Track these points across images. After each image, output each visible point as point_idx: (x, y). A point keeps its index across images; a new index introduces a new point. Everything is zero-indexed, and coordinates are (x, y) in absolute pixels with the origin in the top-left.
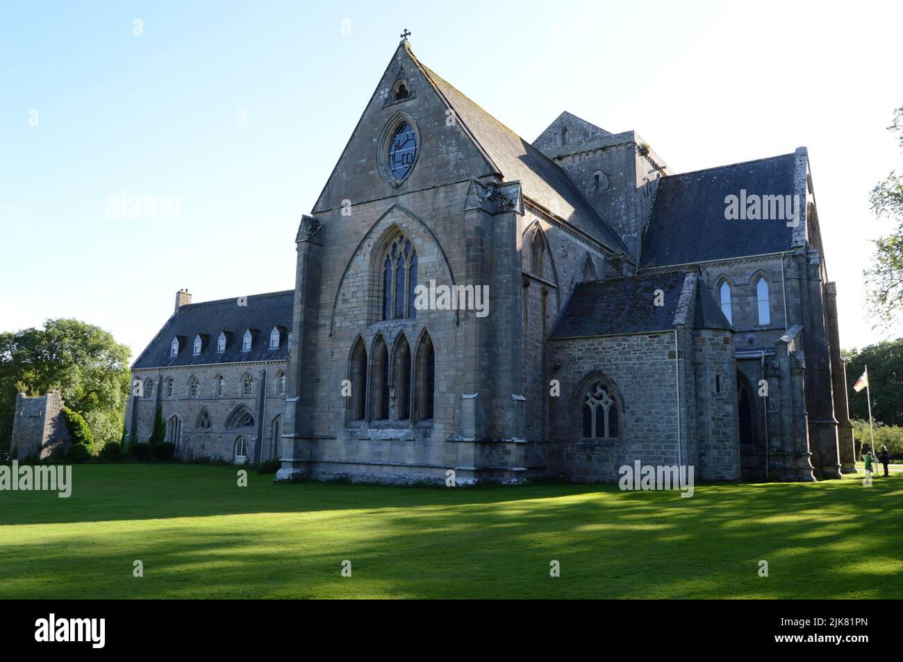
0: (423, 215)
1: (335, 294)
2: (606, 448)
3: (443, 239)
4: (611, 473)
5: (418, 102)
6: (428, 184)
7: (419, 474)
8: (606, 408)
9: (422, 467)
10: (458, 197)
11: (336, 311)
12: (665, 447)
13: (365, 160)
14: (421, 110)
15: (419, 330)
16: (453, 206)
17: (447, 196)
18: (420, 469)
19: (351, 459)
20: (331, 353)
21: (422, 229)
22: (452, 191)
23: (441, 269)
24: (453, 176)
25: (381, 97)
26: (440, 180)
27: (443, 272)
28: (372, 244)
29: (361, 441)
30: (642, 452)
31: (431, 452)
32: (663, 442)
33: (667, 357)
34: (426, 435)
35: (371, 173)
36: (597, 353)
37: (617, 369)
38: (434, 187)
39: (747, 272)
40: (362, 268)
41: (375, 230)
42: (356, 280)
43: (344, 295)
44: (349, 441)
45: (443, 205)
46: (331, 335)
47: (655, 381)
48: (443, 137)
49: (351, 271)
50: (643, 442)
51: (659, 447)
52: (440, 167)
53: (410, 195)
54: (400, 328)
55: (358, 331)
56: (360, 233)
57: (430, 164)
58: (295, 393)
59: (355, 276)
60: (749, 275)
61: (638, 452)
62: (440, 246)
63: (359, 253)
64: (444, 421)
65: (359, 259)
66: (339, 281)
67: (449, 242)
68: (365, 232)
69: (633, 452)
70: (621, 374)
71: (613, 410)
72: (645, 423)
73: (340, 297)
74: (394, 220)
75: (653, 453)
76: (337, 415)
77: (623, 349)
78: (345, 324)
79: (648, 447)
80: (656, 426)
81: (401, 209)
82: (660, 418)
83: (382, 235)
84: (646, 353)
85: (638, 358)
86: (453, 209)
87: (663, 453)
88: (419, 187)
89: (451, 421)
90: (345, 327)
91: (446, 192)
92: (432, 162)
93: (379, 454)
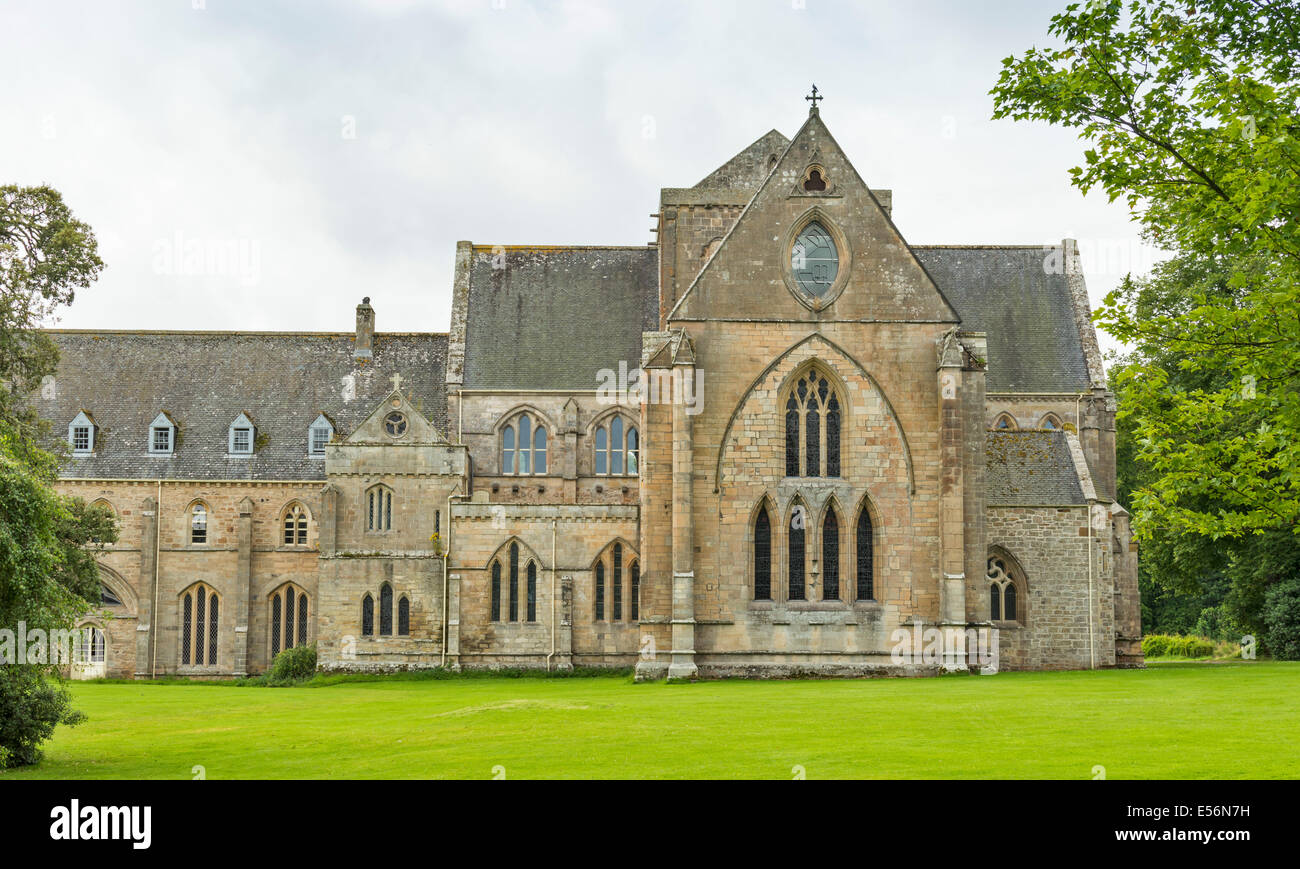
0: (859, 354)
1: (721, 437)
2: (1008, 632)
3: (890, 391)
4: (1013, 659)
5: (844, 203)
6: (866, 316)
7: (866, 664)
8: (1003, 587)
9: (870, 654)
10: (908, 340)
11: (723, 460)
12: (1075, 630)
13: (761, 263)
14: (850, 215)
15: (858, 496)
16: (902, 350)
17: (893, 337)
18: (867, 658)
19: (759, 648)
20: (718, 514)
21: (858, 372)
22: (901, 332)
23: (888, 425)
24: (901, 312)
25: (784, 180)
26: (881, 315)
27: (890, 428)
28: (780, 379)
29: (776, 627)
30: (1048, 636)
31: (881, 638)
32: (1072, 625)
33: (1078, 533)
34: (873, 618)
35: (772, 282)
36: (997, 525)
37: (1021, 544)
38: (875, 322)
39: (1035, 412)
40: (765, 408)
41: (783, 361)
42: (756, 422)
43: (736, 440)
44: (755, 627)
45: (887, 346)
46: (717, 492)
47: (1064, 560)
48: (885, 260)
49: (746, 410)
50: (1050, 625)
51: (1068, 630)
52: (882, 298)
53: (838, 325)
54: (829, 491)
55: (763, 489)
56: (758, 361)
57: (867, 291)
58: (688, 566)
59: (753, 417)
60: (1037, 417)
61: (1045, 636)
62: (885, 398)
63: (758, 387)
64: (899, 603)
65: (758, 396)
66: (726, 421)
67: (897, 393)
68: (768, 360)
69: (1039, 636)
70: (1025, 550)
71: (1011, 589)
72: (1053, 605)
73: (730, 442)
74: (814, 352)
75: (1061, 637)
76: (735, 595)
77: (1028, 522)
78: (739, 478)
79: (1056, 630)
80: (1064, 608)
81: (824, 339)
82: (1069, 600)
83: (795, 370)
84: (1054, 528)
85: (1046, 534)
86: (902, 354)
87: (1072, 637)
88: (851, 317)
89: (909, 603)
90: (740, 483)
91: (892, 332)
92: (870, 289)
93: (807, 642)
